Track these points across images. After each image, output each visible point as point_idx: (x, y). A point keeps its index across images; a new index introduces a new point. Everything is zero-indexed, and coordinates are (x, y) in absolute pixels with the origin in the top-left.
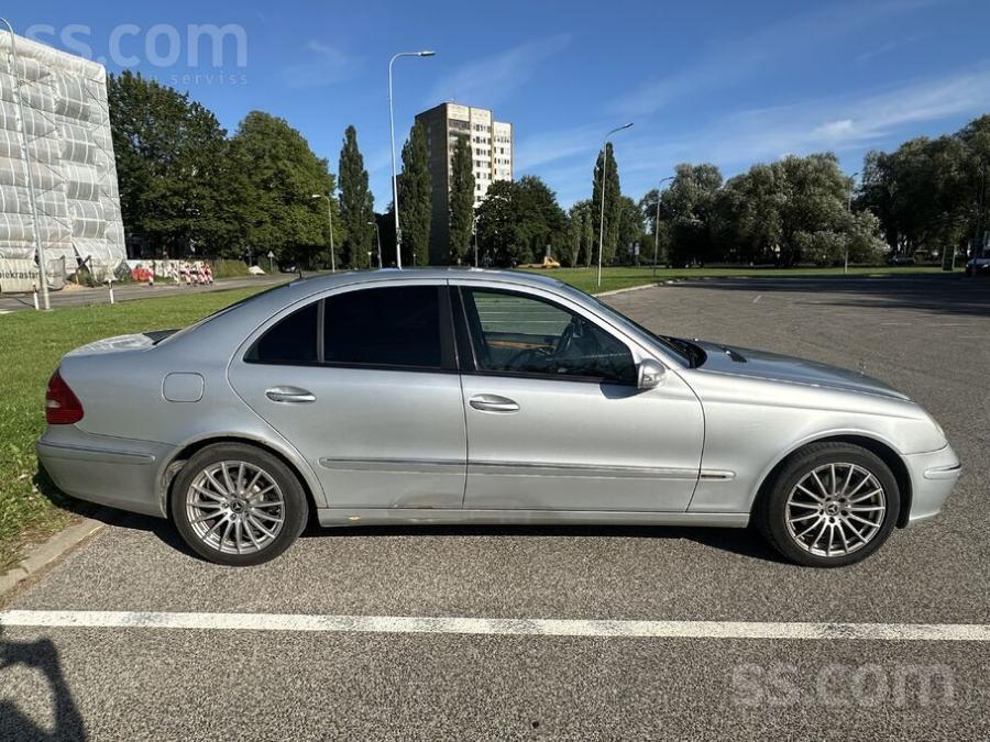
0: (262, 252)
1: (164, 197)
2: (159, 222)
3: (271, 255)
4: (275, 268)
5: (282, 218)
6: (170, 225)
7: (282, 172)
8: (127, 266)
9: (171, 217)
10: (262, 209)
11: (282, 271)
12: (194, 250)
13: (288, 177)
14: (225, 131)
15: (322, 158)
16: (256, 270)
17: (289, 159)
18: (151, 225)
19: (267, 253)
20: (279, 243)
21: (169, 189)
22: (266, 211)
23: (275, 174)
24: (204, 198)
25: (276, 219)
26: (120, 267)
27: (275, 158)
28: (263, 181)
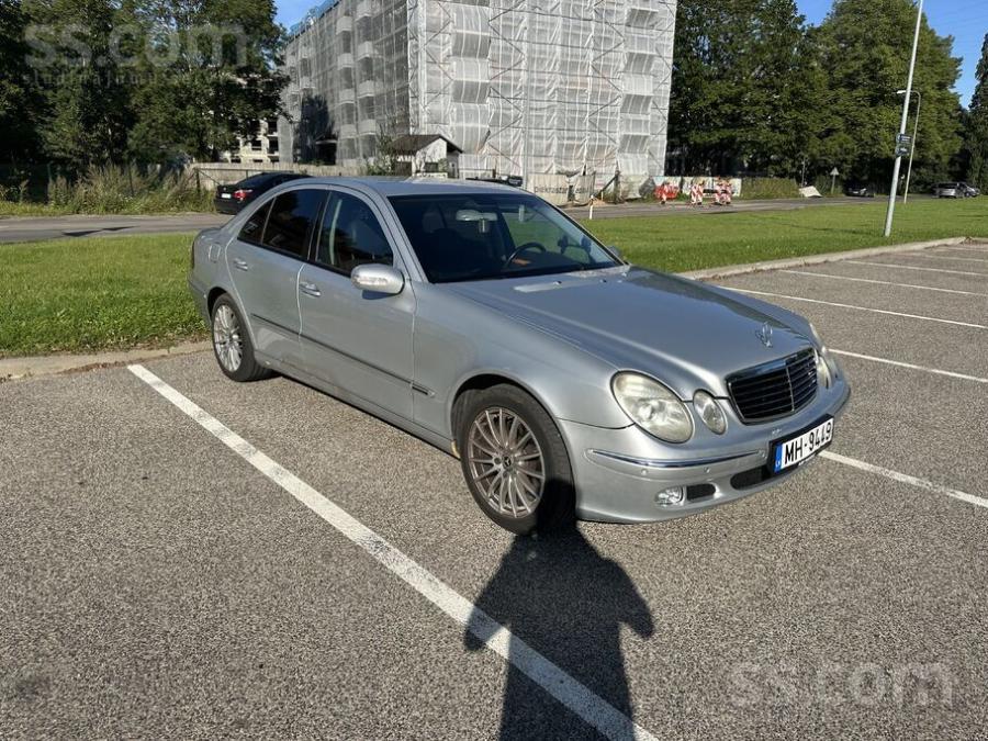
0: (825, 168)
1: (714, 105)
2: (704, 134)
3: (835, 172)
4: (836, 189)
5: (862, 125)
6: (715, 138)
7: (875, 61)
8: (654, 183)
9: (717, 128)
10: (837, 113)
11: (848, 194)
12: (746, 165)
13: (882, 67)
14: (802, 18)
15: (944, 36)
16: (810, 191)
17: (890, 43)
18: (696, 137)
19: (831, 170)
20: (849, 157)
21: (721, 96)
22: (841, 116)
23: (865, 67)
24: (757, 103)
25: (852, 125)
26: (647, 182)
27: (870, 44)
28: (848, 76)
